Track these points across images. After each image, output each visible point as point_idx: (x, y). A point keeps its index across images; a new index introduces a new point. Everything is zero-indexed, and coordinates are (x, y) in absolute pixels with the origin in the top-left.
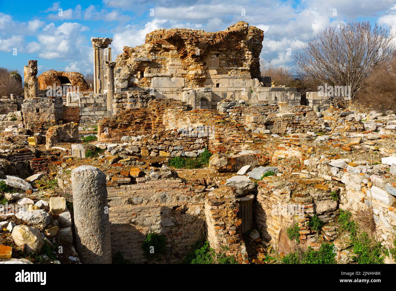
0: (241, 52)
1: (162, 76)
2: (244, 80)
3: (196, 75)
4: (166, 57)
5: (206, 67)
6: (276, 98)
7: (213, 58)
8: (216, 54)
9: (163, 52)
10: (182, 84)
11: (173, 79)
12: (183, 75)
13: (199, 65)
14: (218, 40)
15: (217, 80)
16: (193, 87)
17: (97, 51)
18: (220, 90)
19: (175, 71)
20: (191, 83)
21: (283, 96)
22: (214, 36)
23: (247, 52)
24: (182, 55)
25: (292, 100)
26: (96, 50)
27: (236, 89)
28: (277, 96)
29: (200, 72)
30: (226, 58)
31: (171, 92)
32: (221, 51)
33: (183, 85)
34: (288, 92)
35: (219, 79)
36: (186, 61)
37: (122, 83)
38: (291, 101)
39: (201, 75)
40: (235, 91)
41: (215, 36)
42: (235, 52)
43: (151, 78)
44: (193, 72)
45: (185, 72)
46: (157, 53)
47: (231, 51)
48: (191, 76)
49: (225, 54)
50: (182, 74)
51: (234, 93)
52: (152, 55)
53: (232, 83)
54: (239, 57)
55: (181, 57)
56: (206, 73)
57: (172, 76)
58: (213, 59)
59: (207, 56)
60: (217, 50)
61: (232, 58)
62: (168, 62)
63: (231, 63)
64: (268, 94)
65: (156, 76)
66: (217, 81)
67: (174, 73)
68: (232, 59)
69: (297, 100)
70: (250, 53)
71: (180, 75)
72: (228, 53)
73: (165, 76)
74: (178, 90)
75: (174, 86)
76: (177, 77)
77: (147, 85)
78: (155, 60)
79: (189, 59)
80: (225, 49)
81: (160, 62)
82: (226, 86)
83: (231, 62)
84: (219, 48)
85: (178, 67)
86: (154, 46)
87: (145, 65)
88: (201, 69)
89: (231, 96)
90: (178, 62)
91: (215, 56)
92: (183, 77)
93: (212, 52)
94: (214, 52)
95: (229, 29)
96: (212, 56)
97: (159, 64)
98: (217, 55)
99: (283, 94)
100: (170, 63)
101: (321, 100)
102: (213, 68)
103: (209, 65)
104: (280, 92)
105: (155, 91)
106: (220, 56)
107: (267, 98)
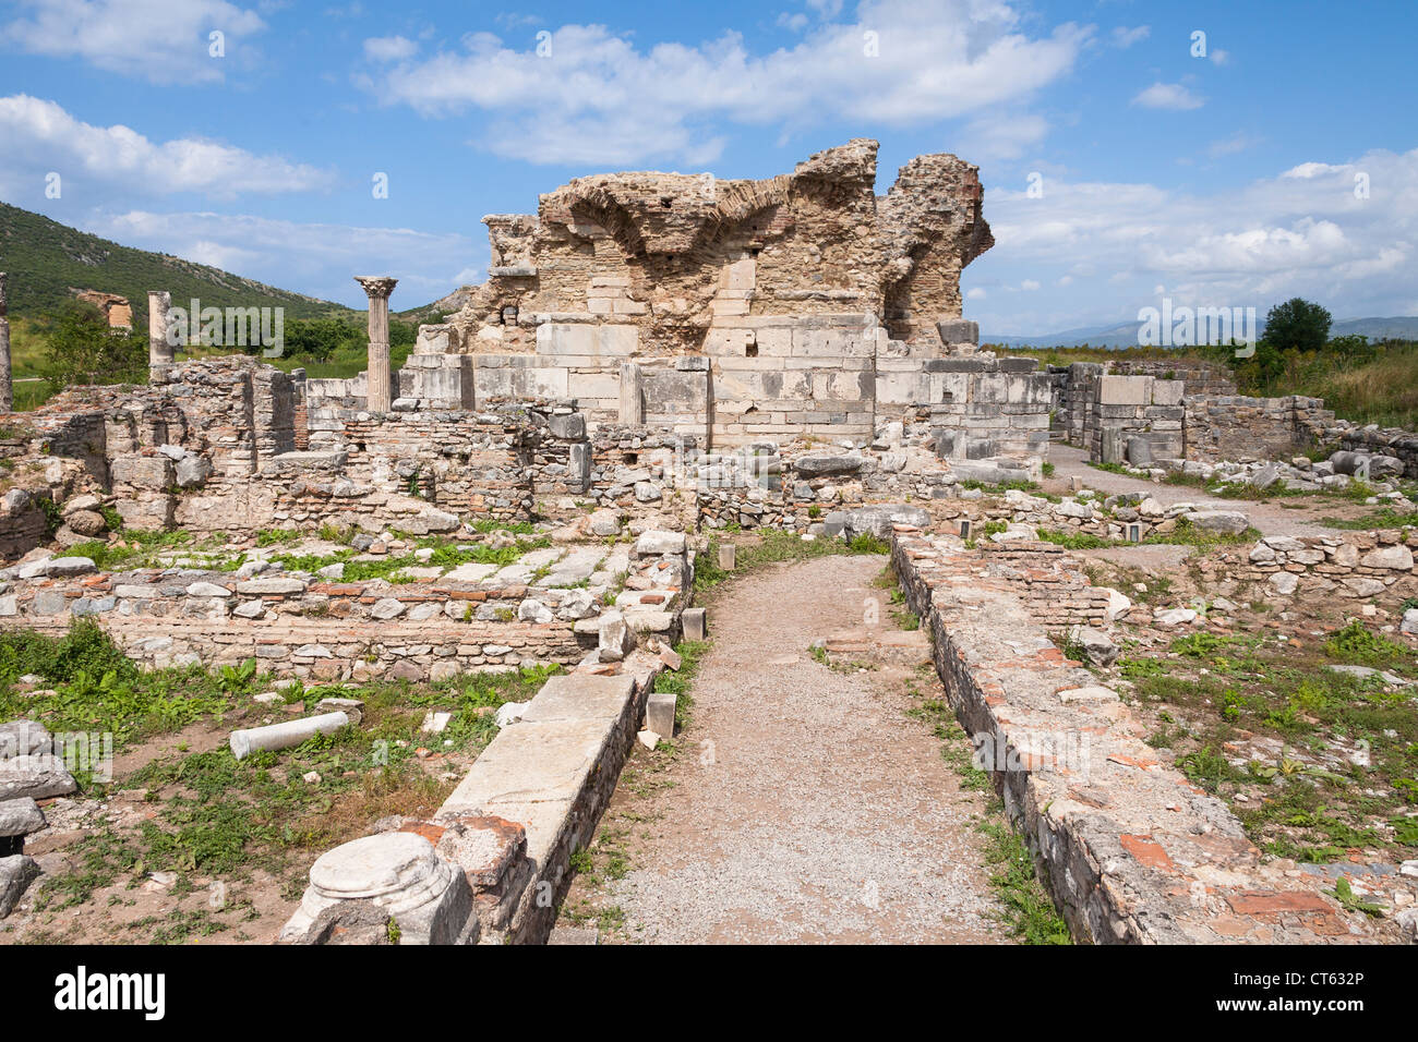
0: (845, 240)
1: (569, 321)
2: (846, 333)
3: (666, 315)
4: (586, 263)
6: (948, 395)
7: (736, 261)
8: (746, 249)
9: (577, 246)
10: (630, 346)
11: (602, 330)
12: (634, 319)
13: (681, 286)
14: (740, 204)
15: (746, 332)
16: (663, 354)
18: (757, 367)
19: (608, 305)
21: (978, 387)
22: (726, 190)
24: (631, 255)
25: (1014, 404)
27: (815, 364)
28: (954, 389)
30: (785, 263)
31: (595, 370)
32: (764, 240)
33: (634, 349)
34: (999, 375)
35: (754, 330)
36: (644, 274)
37: (430, 339)
38: (1008, 408)
39: (688, 316)
40: (814, 368)
42: (820, 242)
43: (535, 326)
44: (658, 308)
45: (639, 308)
46: (559, 250)
47: (806, 238)
48: (654, 321)
49: (779, 248)
50: (630, 315)
51: (808, 376)
52: (543, 258)
53: (801, 343)
55: (629, 261)
56: (707, 311)
57: (599, 320)
58: (736, 266)
59: (713, 256)
60: (751, 238)
61: (806, 260)
62: (592, 277)
63: (803, 279)
64: (915, 381)
66: (747, 336)
67: (605, 310)
69: (1034, 401)
71: (624, 318)
72: (790, 245)
73: (578, 321)
74: (616, 364)
75: (604, 352)
76: (616, 322)
78: (552, 271)
80: (777, 233)
81: (567, 278)
82: (781, 352)
83: (804, 275)
84: (756, 229)
85: (618, 291)
87: (519, 288)
89: (798, 385)
90: (618, 277)
91: (744, 256)
92: (632, 323)
93: (731, 244)
94: (741, 244)
96: (734, 256)
97: (564, 285)
98: (754, 252)
99: (979, 382)
100: (594, 281)
101: (1143, 407)
102: (736, 294)
103: (721, 284)
104: (963, 376)
105: (544, 365)
106: (760, 254)
107: (911, 395)
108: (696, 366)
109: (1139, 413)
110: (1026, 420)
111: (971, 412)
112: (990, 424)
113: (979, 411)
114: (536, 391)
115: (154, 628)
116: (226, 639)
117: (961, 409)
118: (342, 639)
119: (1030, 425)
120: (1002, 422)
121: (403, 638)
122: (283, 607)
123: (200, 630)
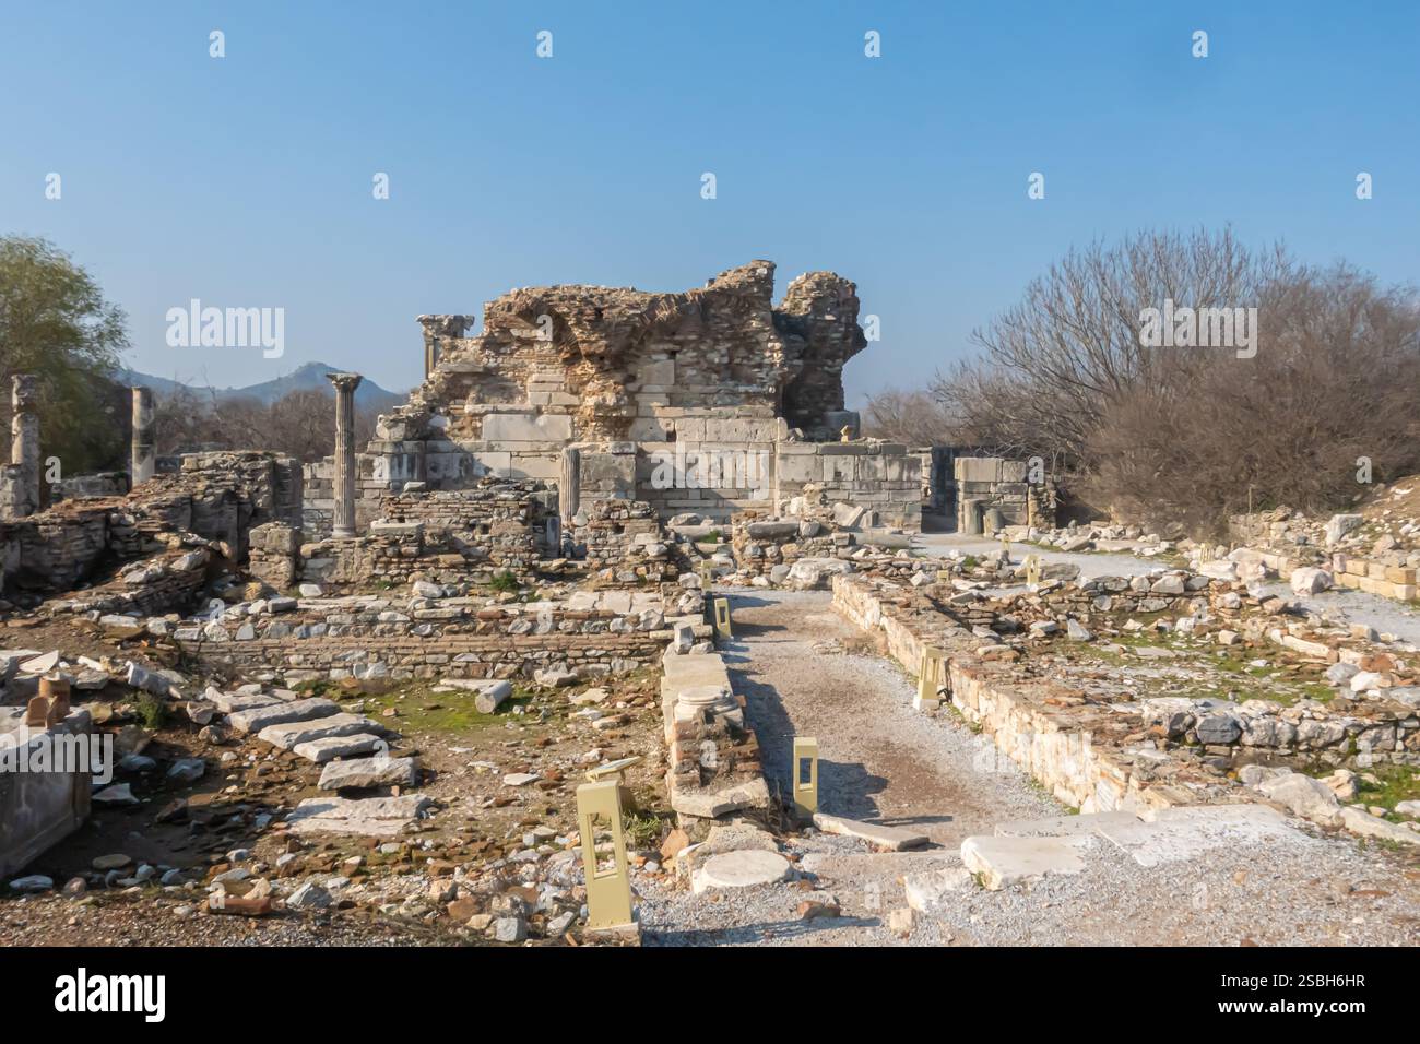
0: (750, 344)
1: (511, 412)
2: (751, 422)
3: (598, 407)
4: (527, 361)
5: (632, 387)
6: (837, 474)
7: (656, 361)
8: (665, 351)
9: (519, 348)
10: (566, 433)
11: (542, 420)
12: (570, 410)
13: (611, 382)
14: (662, 314)
15: (668, 421)
16: (595, 440)
17: (431, 348)
19: (546, 398)
20: (590, 430)
21: (863, 467)
22: (651, 302)
23: (770, 345)
24: (567, 355)
25: (892, 482)
26: (428, 346)
27: (726, 448)
28: (841, 468)
29: (611, 399)
30: (698, 363)
31: (534, 454)
32: (681, 344)
33: (569, 436)
34: (880, 457)
35: (674, 419)
36: (578, 371)
37: (389, 428)
38: (888, 485)
39: (617, 407)
41: (654, 302)
42: (729, 345)
43: (481, 416)
44: (591, 401)
45: (574, 400)
46: (503, 350)
47: (717, 341)
48: (588, 411)
49: (694, 350)
50: (566, 406)
52: (487, 357)
53: (714, 430)
54: (743, 358)
55: (565, 361)
56: (634, 403)
57: (539, 411)
58: (656, 365)
59: (638, 357)
60: (669, 341)
61: (717, 361)
62: (532, 373)
63: (714, 376)
64: (811, 462)
65: (493, 412)
66: (668, 425)
67: (542, 402)
68: (719, 365)
69: (909, 480)
70: (778, 345)
71: (560, 409)
72: (703, 347)
73: (519, 412)
74: (554, 449)
75: (543, 438)
76: (553, 413)
77: (471, 434)
78: (498, 368)
79: (588, 368)
80: (693, 337)
81: (510, 374)
82: (697, 438)
83: (717, 372)
84: (674, 334)
85: (555, 386)
86: (491, 333)
87: (467, 382)
88: (618, 393)
90: (555, 374)
91: (664, 357)
92: (568, 413)
93: (653, 347)
94: (661, 347)
95: (712, 281)
96: (655, 357)
97: (507, 380)
98: (672, 354)
99: (863, 463)
100: (534, 377)
101: (995, 484)
102: (658, 389)
103: (644, 381)
104: (850, 458)
105: (490, 449)
106: (678, 356)
107: (808, 474)
108: (626, 450)
109: (992, 489)
110: (903, 495)
111: (857, 487)
112: (873, 498)
113: (864, 487)
114: (482, 472)
115: (355, 645)
116: (405, 651)
117: (849, 486)
118: (487, 649)
119: (906, 499)
120: (884, 496)
121: (530, 647)
122: (447, 627)
123: (386, 645)
